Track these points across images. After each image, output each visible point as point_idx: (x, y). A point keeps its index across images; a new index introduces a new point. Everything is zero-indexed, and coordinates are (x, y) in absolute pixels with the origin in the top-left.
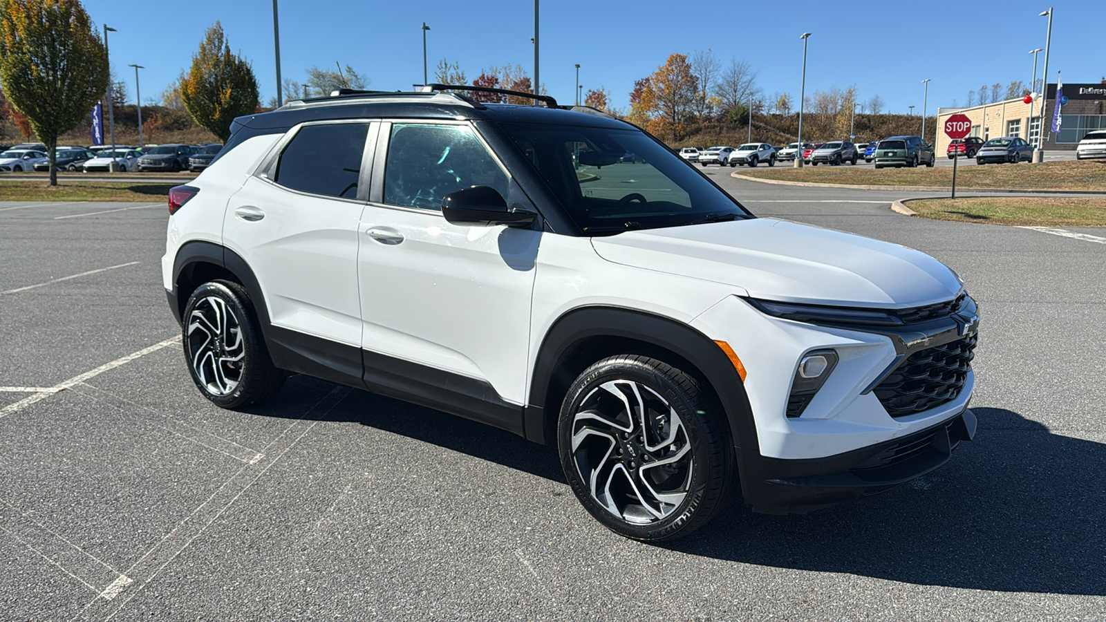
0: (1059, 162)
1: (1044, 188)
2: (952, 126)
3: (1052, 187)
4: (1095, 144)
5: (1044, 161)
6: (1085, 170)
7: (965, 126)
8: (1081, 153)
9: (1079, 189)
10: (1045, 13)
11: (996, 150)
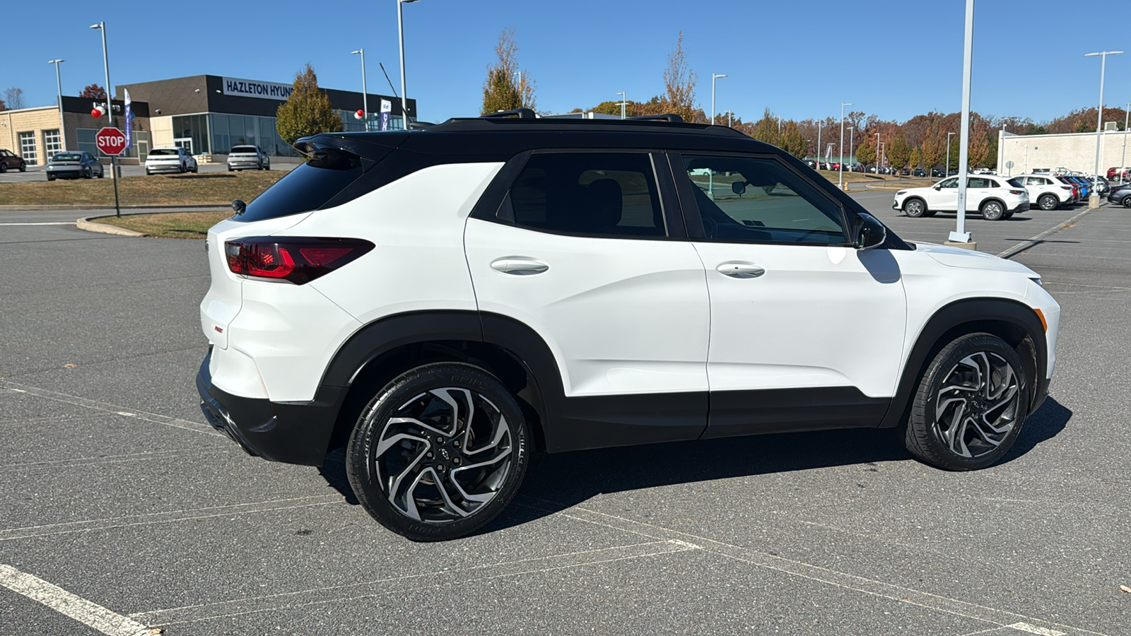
0: (139, 177)
1: (145, 203)
2: (105, 140)
3: (151, 202)
4: (162, 160)
5: (123, 176)
6: (168, 186)
7: (119, 141)
8: (150, 168)
9: (176, 203)
10: (96, 26)
11: (68, 165)
